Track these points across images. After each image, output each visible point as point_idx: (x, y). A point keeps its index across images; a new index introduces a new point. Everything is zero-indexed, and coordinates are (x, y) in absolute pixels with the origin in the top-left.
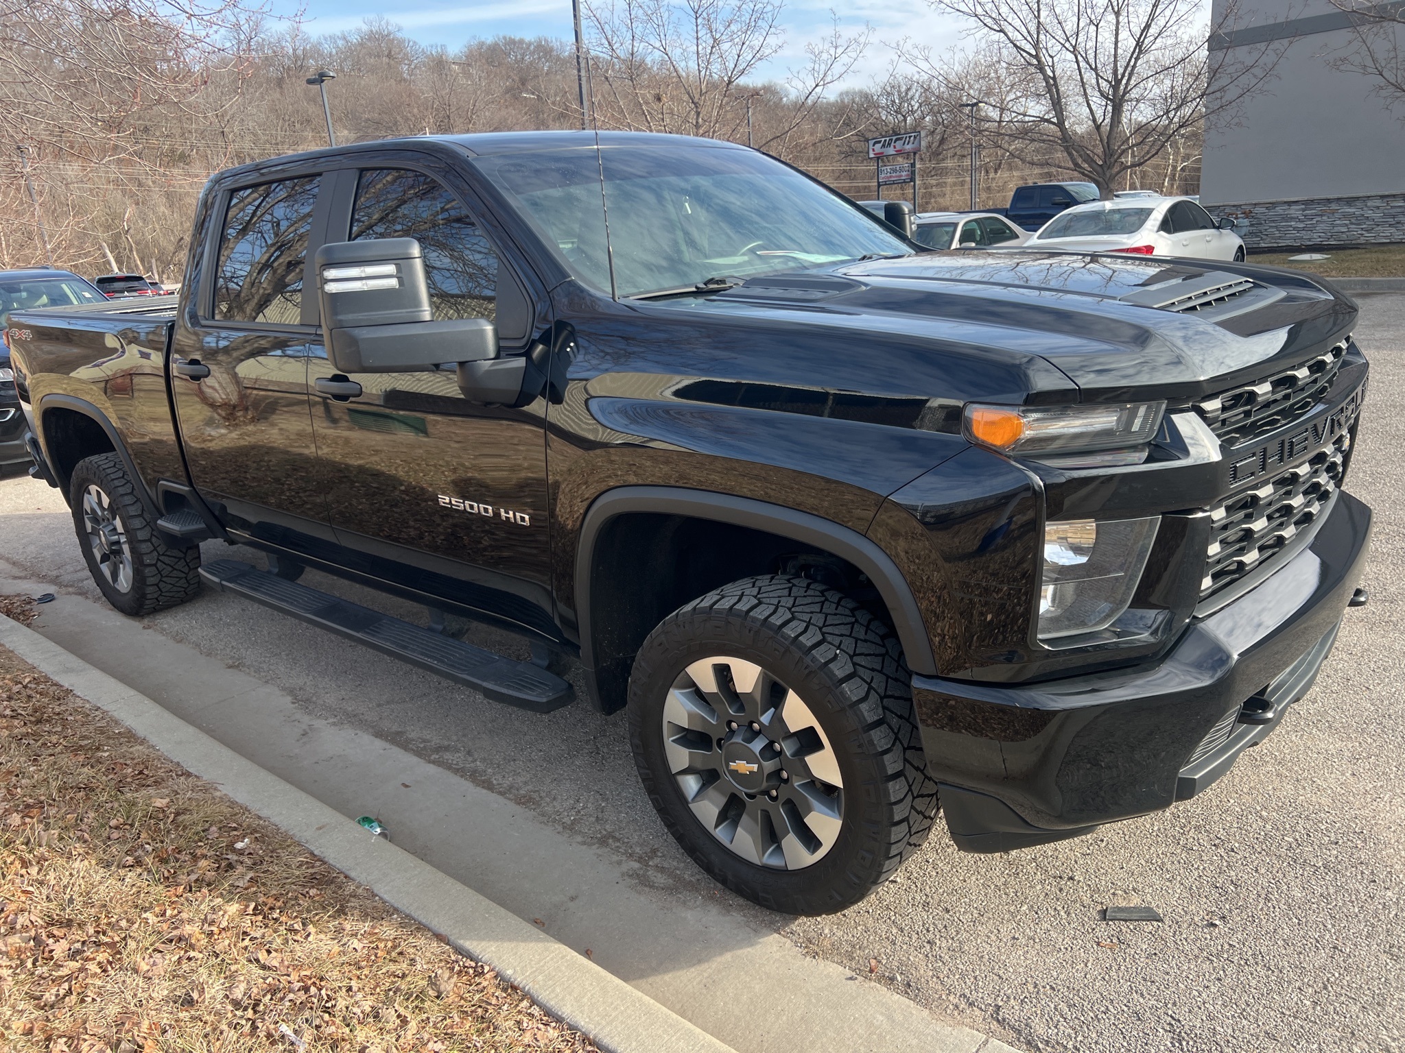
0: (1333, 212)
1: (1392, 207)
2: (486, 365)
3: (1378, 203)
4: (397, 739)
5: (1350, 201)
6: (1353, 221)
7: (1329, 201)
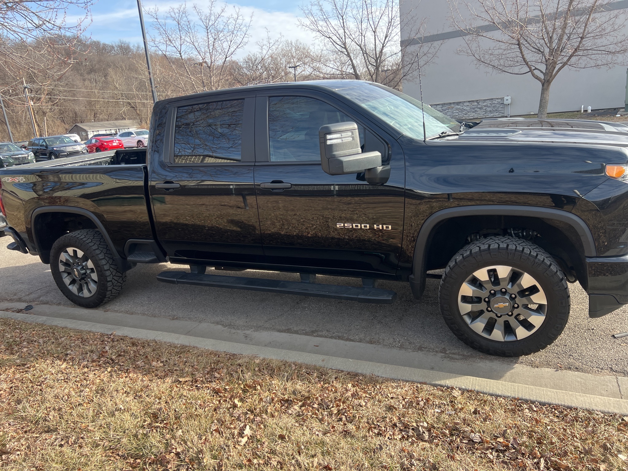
0: (453, 108)
1: (473, 105)
2: (380, 168)
3: (468, 104)
4: (289, 331)
5: (458, 103)
6: (460, 111)
7: (450, 103)
